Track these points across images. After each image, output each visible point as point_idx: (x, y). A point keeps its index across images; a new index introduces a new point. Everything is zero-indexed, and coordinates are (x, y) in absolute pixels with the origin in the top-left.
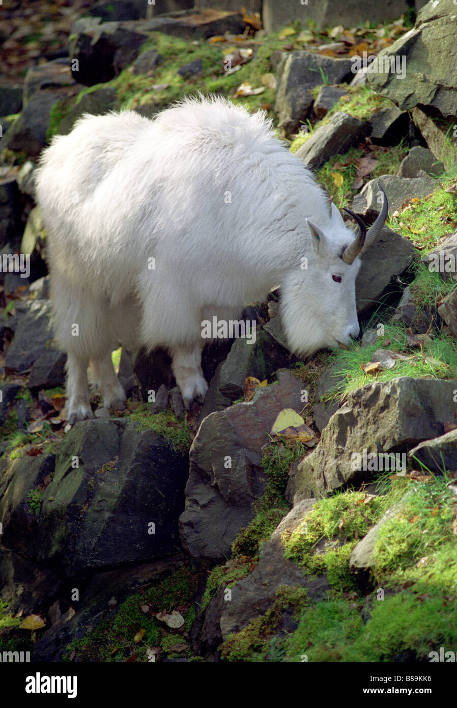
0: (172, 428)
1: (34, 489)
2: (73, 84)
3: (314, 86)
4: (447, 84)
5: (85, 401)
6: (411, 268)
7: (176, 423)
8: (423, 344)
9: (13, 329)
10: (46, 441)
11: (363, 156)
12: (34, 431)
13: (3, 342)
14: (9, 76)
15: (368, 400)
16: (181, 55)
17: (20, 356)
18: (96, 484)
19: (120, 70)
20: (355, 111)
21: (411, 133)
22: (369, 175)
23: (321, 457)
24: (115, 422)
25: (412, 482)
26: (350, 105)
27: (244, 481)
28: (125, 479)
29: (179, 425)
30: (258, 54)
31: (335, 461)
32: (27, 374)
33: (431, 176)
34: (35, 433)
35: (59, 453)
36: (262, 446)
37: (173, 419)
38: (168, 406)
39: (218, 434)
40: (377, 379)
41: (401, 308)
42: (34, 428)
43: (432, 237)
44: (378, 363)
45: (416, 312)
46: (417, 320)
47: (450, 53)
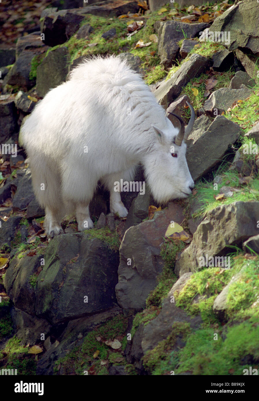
0: (109, 237)
1: (33, 275)
2: (43, 46)
3: (179, 40)
4: (254, 35)
6: (239, 140)
7: (111, 234)
8: (248, 182)
9: (16, 185)
10: (38, 248)
11: (209, 78)
12: (30, 242)
13: (11, 193)
14: (7, 43)
15: (219, 215)
16: (103, 27)
17: (21, 200)
18: (67, 270)
19: (70, 37)
20: (203, 53)
21: (236, 64)
22: (213, 88)
23: (194, 249)
24: (76, 235)
25: (246, 260)
26: (200, 50)
27: (151, 264)
28: (84, 267)
29: (113, 235)
30: (147, 24)
31: (202, 251)
32: (25, 210)
33: (248, 87)
34: (31, 243)
35: (46, 254)
36: (160, 244)
37: (109, 232)
38: (106, 224)
39: (135, 239)
40: (223, 203)
41: (235, 162)
42: (31, 240)
43: (250, 122)
44: (224, 194)
45: (244, 164)
46: (245, 169)
47: (255, 17)
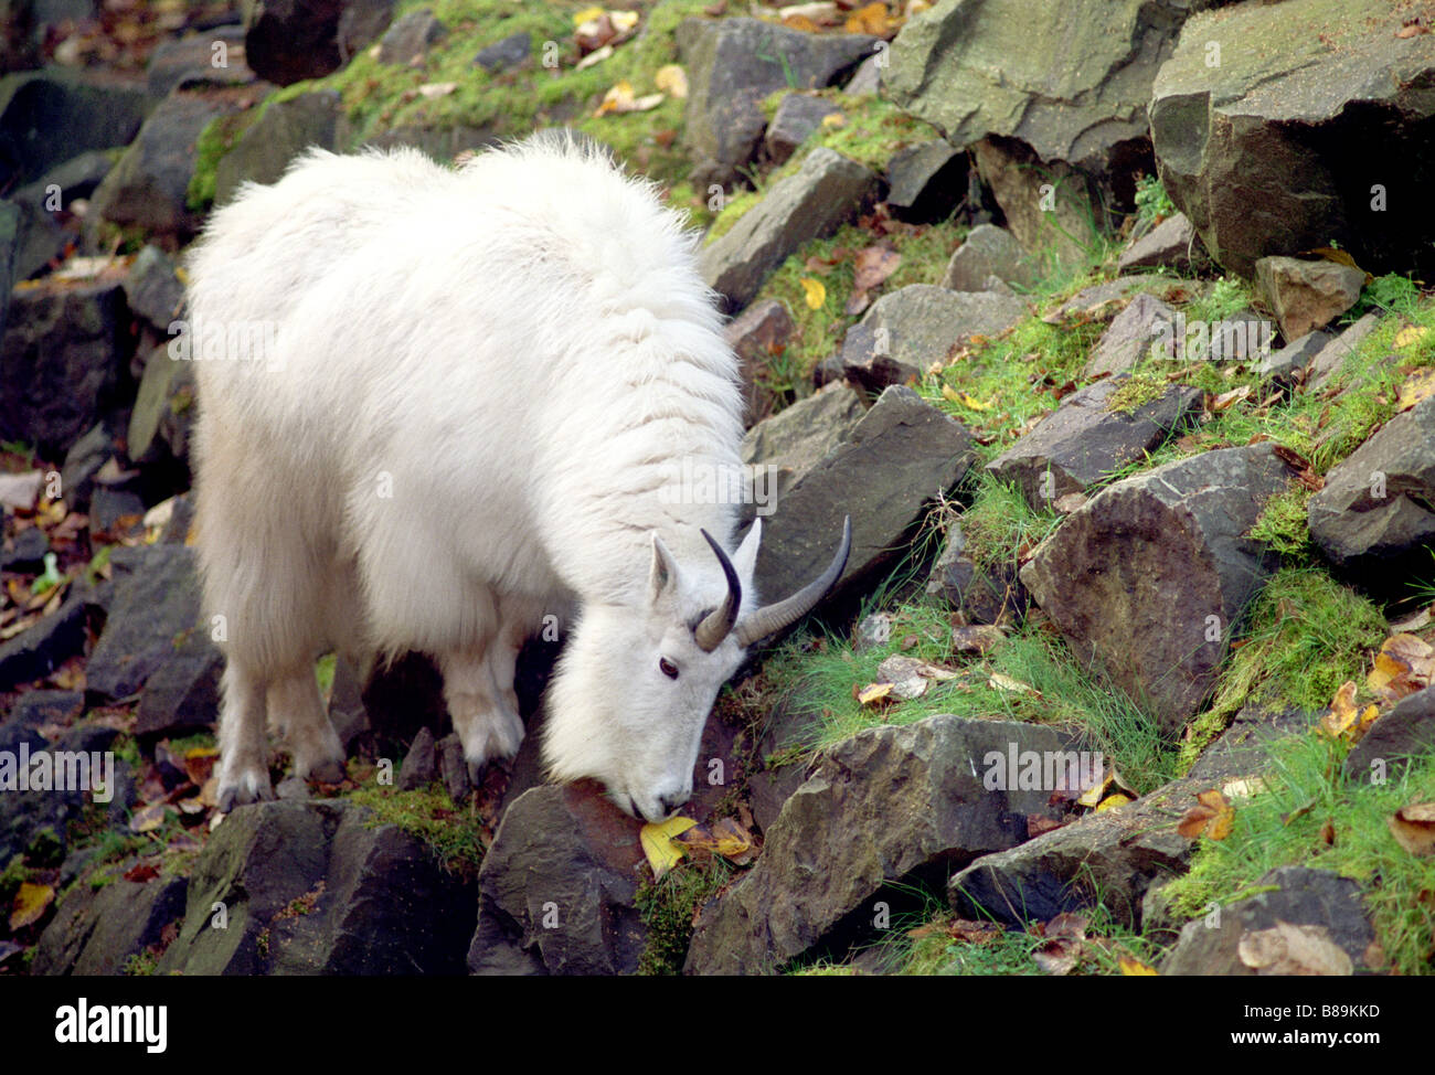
0: (443, 822)
1: (140, 955)
2: (248, 84)
3: (768, 92)
4: (1049, 90)
5: (260, 761)
6: (965, 484)
7: (453, 813)
8: (987, 645)
9: (105, 608)
10: (169, 851)
11: (869, 244)
12: (142, 828)
13: (84, 637)
14: (117, 68)
15: (865, 765)
16: (485, 23)
17: (118, 667)
18: (273, 943)
19: (352, 52)
20: (854, 149)
21: (973, 197)
22: (881, 285)
23: (763, 888)
24: (319, 808)
25: (955, 944)
26: (844, 134)
27: (596, 938)
28: (337, 932)
29: (459, 817)
30: (650, 24)
31: (794, 898)
32: (133, 704)
33: (1013, 288)
34: (145, 833)
35: (197, 874)
36: (636, 863)
37: (446, 803)
38: (435, 774)
39: (543, 836)
40: (885, 722)
41: (942, 567)
42: (143, 821)
43: (1009, 418)
44: (891, 685)
45: (973, 578)
46: (976, 594)
47: (1057, 23)
